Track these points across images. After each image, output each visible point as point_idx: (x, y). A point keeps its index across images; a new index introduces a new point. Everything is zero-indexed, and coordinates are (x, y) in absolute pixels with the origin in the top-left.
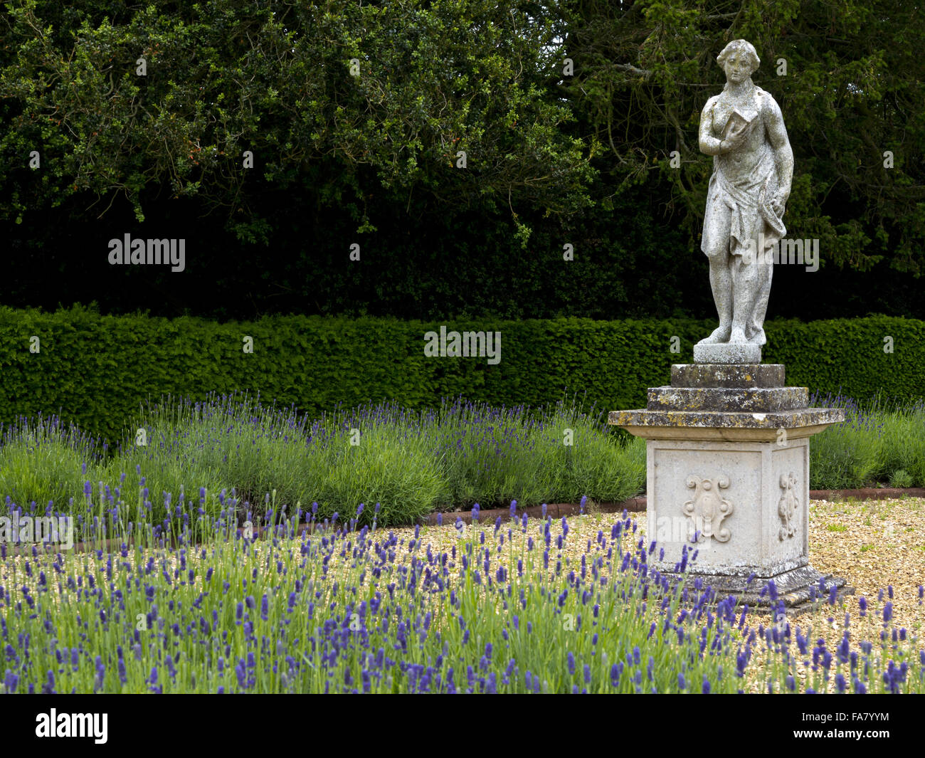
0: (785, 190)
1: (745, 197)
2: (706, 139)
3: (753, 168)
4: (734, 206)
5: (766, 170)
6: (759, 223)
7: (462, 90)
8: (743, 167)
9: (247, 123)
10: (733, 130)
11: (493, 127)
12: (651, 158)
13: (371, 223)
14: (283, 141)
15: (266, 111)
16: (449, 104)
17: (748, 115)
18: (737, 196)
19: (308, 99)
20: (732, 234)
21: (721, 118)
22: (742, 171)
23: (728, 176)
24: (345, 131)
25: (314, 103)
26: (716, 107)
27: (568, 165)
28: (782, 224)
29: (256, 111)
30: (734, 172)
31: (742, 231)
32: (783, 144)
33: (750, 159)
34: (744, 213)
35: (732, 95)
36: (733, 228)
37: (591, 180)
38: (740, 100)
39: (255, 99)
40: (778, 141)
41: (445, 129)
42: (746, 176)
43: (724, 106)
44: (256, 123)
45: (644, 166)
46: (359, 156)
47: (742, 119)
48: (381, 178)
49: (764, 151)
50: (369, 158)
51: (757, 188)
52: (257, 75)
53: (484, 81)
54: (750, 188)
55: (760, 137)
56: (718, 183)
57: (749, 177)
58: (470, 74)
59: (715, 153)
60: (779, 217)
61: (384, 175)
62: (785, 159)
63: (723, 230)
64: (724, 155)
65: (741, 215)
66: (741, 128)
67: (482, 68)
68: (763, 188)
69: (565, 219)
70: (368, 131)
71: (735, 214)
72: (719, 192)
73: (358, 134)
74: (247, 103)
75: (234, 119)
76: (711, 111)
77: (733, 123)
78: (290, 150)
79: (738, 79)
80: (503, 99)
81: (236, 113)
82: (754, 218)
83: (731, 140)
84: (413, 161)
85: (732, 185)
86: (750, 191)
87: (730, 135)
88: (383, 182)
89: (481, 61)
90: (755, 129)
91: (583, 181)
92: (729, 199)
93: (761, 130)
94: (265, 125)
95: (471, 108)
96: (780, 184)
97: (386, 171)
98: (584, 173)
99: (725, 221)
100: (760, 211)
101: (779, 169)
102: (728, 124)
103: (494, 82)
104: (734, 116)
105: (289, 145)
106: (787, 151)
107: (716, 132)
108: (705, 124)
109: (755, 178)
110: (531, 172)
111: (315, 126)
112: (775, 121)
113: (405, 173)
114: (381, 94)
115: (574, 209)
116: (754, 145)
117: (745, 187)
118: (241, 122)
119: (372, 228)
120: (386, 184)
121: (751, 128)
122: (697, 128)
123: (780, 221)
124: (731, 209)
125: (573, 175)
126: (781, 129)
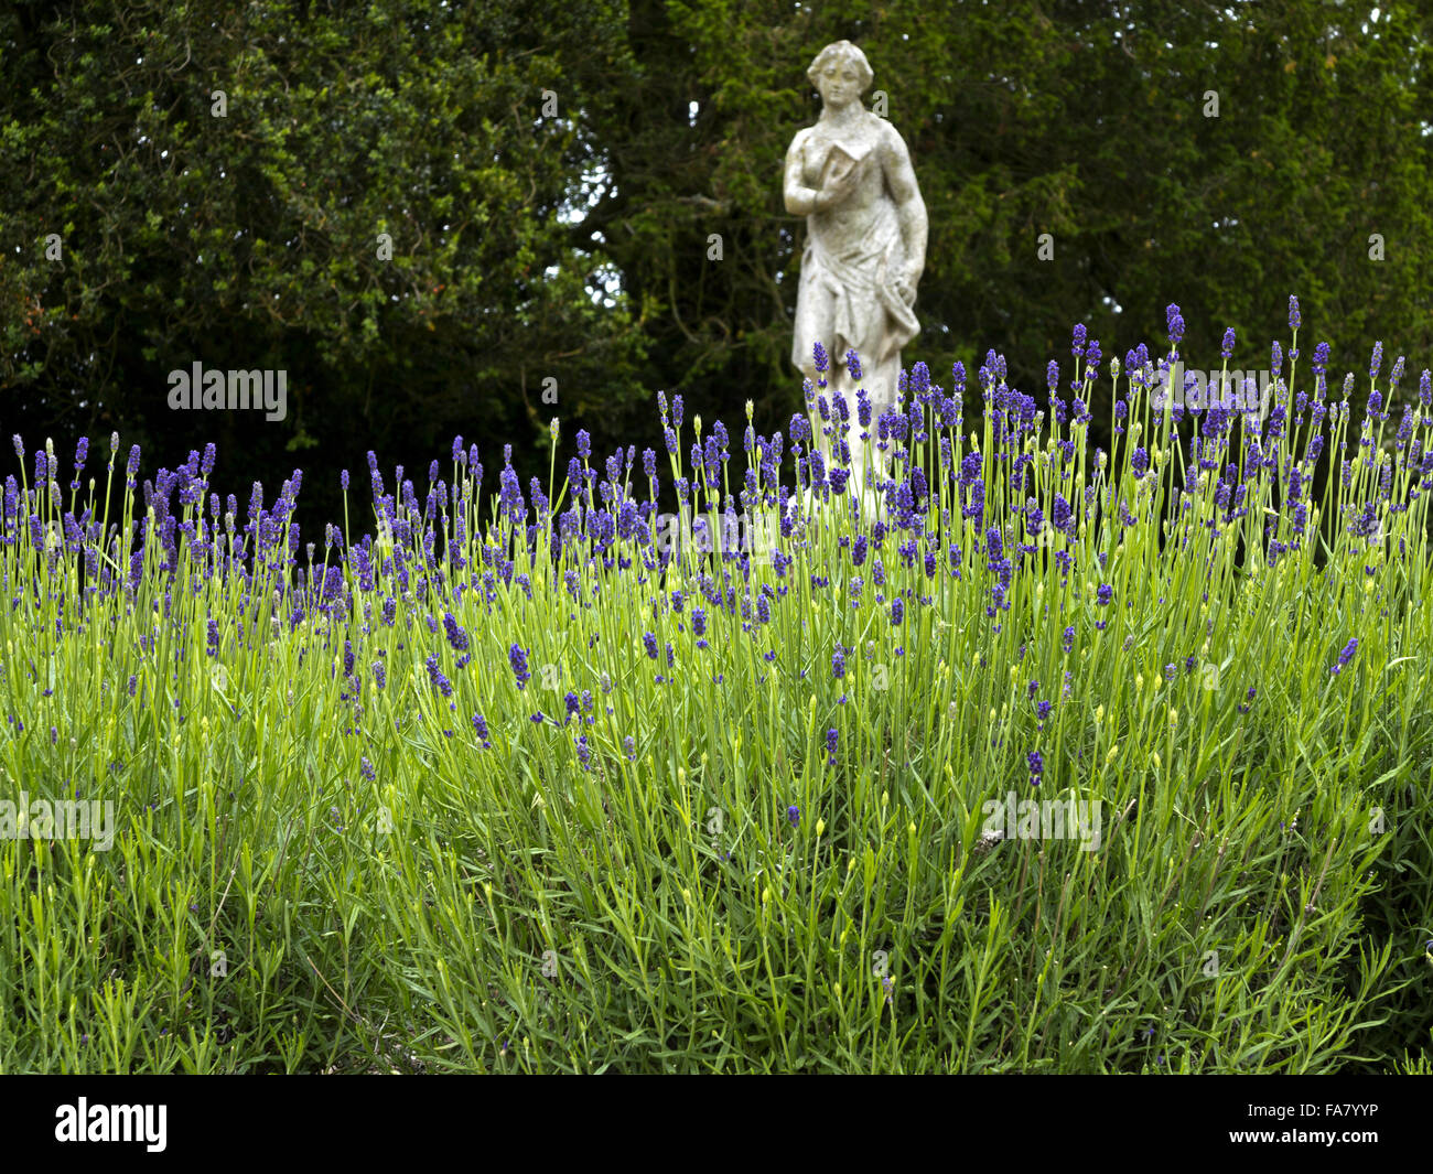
0: (917, 263)
1: (855, 275)
2: (795, 191)
3: (866, 233)
4: (839, 289)
5: (886, 234)
6: (878, 315)
7: (444, 217)
8: (851, 231)
9: (115, 268)
10: (835, 173)
11: (495, 277)
12: (735, 330)
13: (311, 432)
14: (170, 296)
15: (144, 251)
16: (425, 239)
17: (857, 151)
18: (843, 274)
19: (207, 226)
20: (838, 331)
21: (816, 158)
22: (850, 238)
23: (830, 246)
24: (269, 277)
25: (218, 232)
26: (808, 144)
27: (610, 334)
28: (913, 316)
29: (129, 250)
30: (838, 240)
31: (852, 326)
32: (911, 196)
33: (862, 219)
34: (854, 300)
35: (832, 125)
36: (839, 321)
37: (645, 356)
38: (844, 131)
39: (126, 232)
40: (903, 191)
41: (421, 274)
42: (855, 244)
43: (820, 141)
44: (127, 266)
45: (724, 344)
46: (289, 315)
47: (846, 157)
48: (322, 350)
49: (884, 208)
50: (302, 318)
51: (873, 262)
52: (129, 197)
53: (479, 202)
54: (863, 261)
55: (875, 186)
56: (815, 259)
57: (861, 245)
58: (458, 193)
59: (809, 212)
60: (907, 304)
61: (327, 345)
62: (914, 218)
63: (825, 327)
64: (824, 214)
65: (849, 303)
66: (846, 169)
67: (475, 184)
68: (882, 261)
69: (607, 419)
70: (302, 277)
71: (841, 301)
72: (818, 272)
73: (289, 281)
74: (113, 237)
75: (94, 263)
76: (802, 151)
77: (834, 163)
78: (182, 312)
79: (839, 99)
80: (509, 232)
81: (98, 253)
82: (870, 307)
83: (832, 189)
84: (370, 324)
85: (836, 259)
86: (863, 266)
87: (831, 181)
88: (326, 356)
89: (475, 174)
90: (867, 174)
91: (632, 357)
92: (831, 279)
93: (877, 176)
94: (141, 274)
95: (461, 244)
96: (907, 255)
97: (329, 339)
98: (633, 347)
99: (826, 312)
100: (879, 296)
101: (905, 233)
102: (826, 165)
103: (493, 207)
104: (835, 152)
105: (180, 302)
106: (917, 207)
107: (809, 180)
108: (792, 170)
109: (869, 247)
110: (555, 344)
111: (219, 271)
112: (897, 162)
113: (360, 341)
114: (320, 215)
115: (619, 403)
116: (866, 198)
117: (855, 261)
118: (104, 266)
119: (310, 442)
120: (330, 358)
121: (861, 169)
122: (782, 177)
123: (909, 311)
124: (835, 295)
125: (619, 348)
126: (907, 174)
